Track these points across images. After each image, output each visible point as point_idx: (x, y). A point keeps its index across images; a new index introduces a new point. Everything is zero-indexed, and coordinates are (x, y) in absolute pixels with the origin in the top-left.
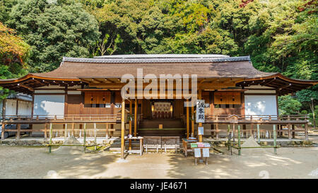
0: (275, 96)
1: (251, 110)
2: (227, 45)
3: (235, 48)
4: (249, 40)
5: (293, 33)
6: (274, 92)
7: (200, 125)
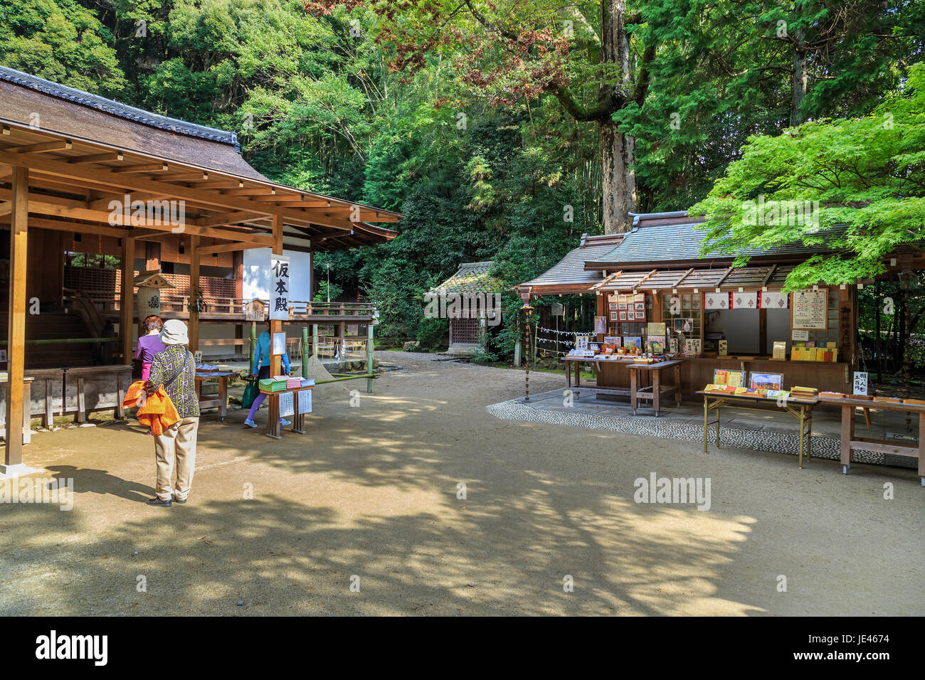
0: (308, 255)
1: (259, 285)
2: (92, 61)
3: (117, 80)
4: (168, 72)
5: (292, 96)
6: (307, 243)
7: (278, 325)
